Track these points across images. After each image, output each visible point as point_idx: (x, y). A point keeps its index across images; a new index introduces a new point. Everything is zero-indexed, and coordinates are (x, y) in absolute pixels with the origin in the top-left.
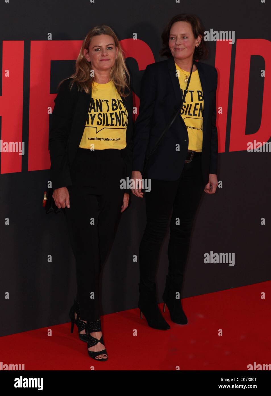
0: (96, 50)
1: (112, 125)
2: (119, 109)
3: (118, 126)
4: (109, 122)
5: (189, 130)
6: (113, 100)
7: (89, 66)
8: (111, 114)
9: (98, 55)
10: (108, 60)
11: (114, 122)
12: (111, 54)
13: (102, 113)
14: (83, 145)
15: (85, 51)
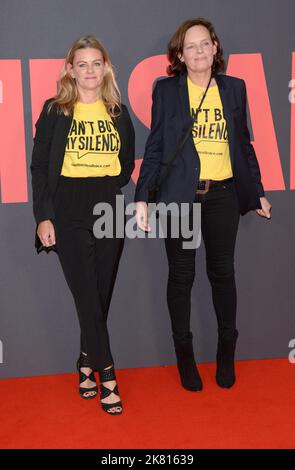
0: (80, 66)
1: (97, 149)
2: (107, 132)
3: (105, 151)
4: (94, 146)
6: (99, 122)
7: (72, 84)
8: (97, 137)
9: (83, 72)
10: (94, 78)
11: (100, 146)
12: (98, 71)
13: (85, 136)
14: (65, 172)
15: (69, 65)
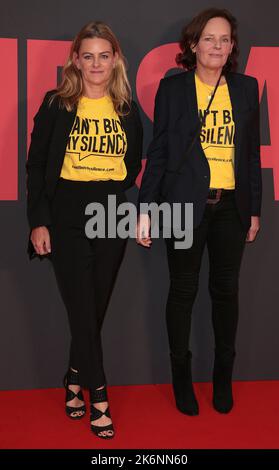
0: (86, 58)
1: (101, 151)
2: (113, 132)
3: (110, 154)
4: (98, 148)
5: (211, 163)
6: (105, 120)
7: (77, 75)
8: (102, 138)
9: (88, 63)
11: (105, 148)
12: (105, 64)
13: (88, 136)
14: (64, 175)
